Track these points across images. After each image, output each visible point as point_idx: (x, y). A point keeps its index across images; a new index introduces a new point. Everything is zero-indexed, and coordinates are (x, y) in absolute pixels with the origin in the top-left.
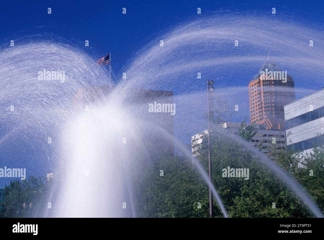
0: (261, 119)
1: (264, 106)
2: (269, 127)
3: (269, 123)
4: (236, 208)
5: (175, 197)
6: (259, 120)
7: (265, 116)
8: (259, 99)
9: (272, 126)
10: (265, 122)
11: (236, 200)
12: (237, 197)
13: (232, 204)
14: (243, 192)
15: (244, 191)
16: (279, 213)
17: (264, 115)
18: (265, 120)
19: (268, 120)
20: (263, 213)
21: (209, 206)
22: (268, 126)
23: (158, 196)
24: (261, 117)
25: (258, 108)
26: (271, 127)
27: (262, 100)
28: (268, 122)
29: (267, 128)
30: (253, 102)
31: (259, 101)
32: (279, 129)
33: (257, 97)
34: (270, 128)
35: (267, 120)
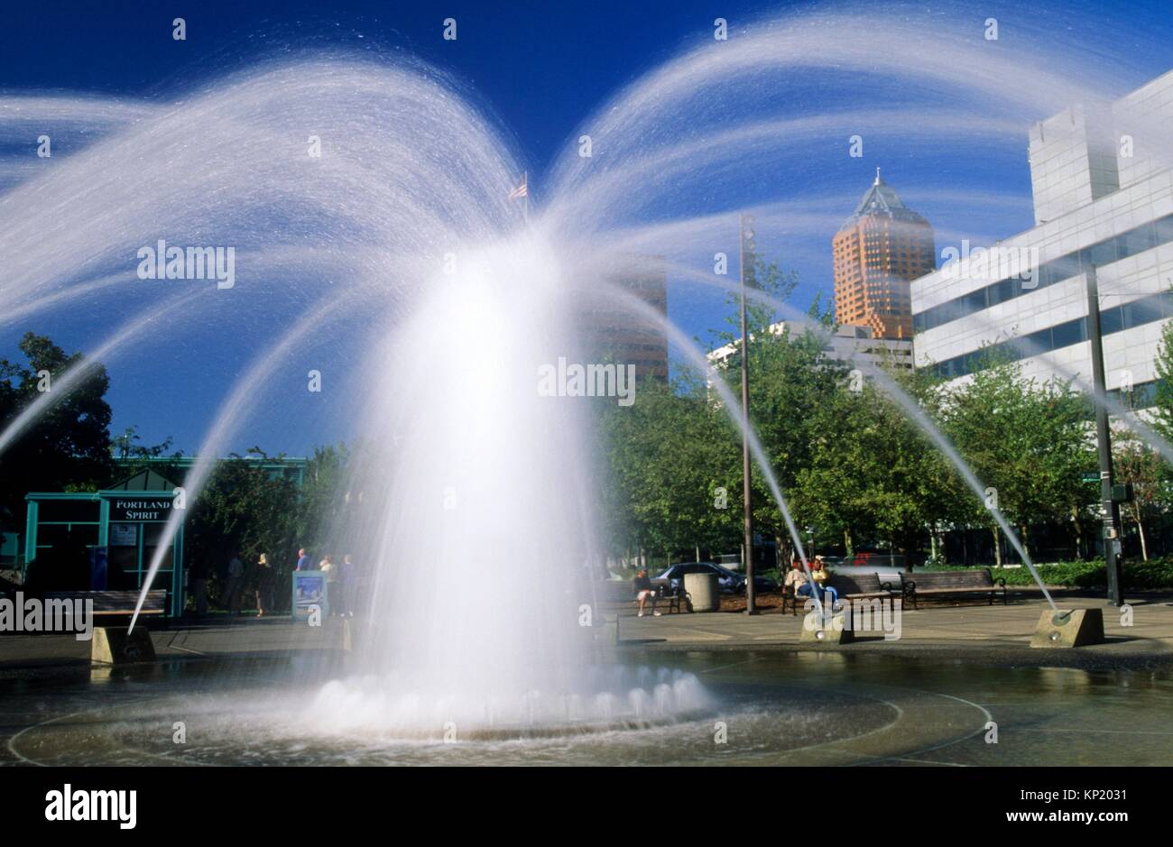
0: (859, 316)
1: (866, 285)
2: (877, 334)
3: (878, 325)
4: (800, 493)
5: (669, 469)
6: (855, 317)
7: (869, 307)
8: (857, 272)
9: (884, 330)
10: (869, 321)
11: (803, 476)
12: (803, 471)
13: (793, 484)
14: (816, 460)
15: (819, 457)
16: (894, 504)
17: (866, 306)
18: (869, 317)
19: (876, 316)
20: (858, 502)
21: (743, 489)
22: (874, 330)
23: (631, 468)
24: (860, 312)
25: (853, 290)
26: (883, 333)
27: (864, 273)
28: (875, 321)
29: (874, 336)
30: (842, 278)
31: (856, 276)
32: (900, 336)
33: (852, 265)
34: (880, 335)
35: (872, 317)
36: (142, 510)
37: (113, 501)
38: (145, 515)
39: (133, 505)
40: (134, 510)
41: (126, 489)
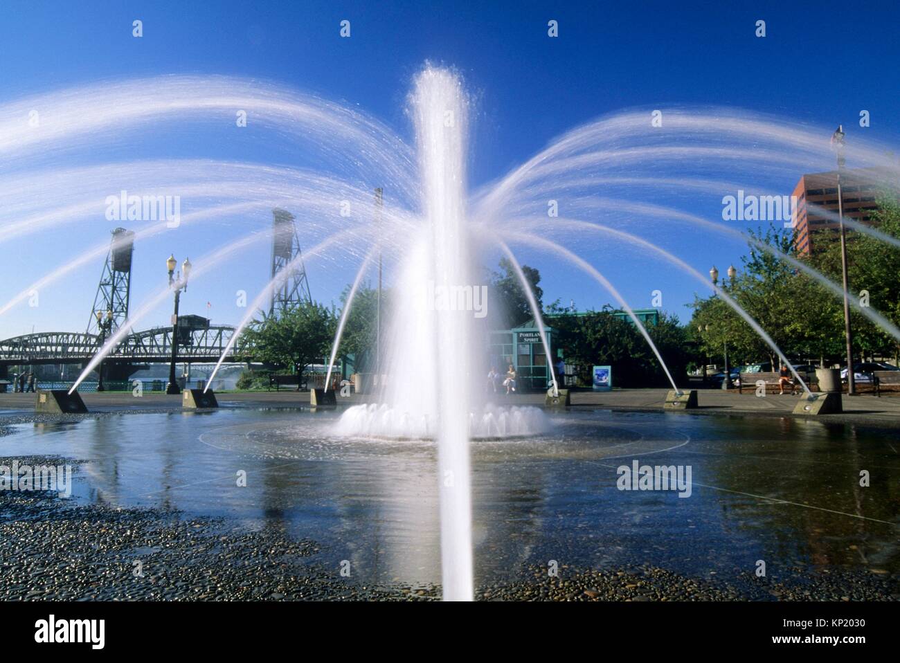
36: (531, 337)
37: (518, 333)
38: (532, 340)
39: (527, 335)
40: (528, 338)
41: (524, 327)
